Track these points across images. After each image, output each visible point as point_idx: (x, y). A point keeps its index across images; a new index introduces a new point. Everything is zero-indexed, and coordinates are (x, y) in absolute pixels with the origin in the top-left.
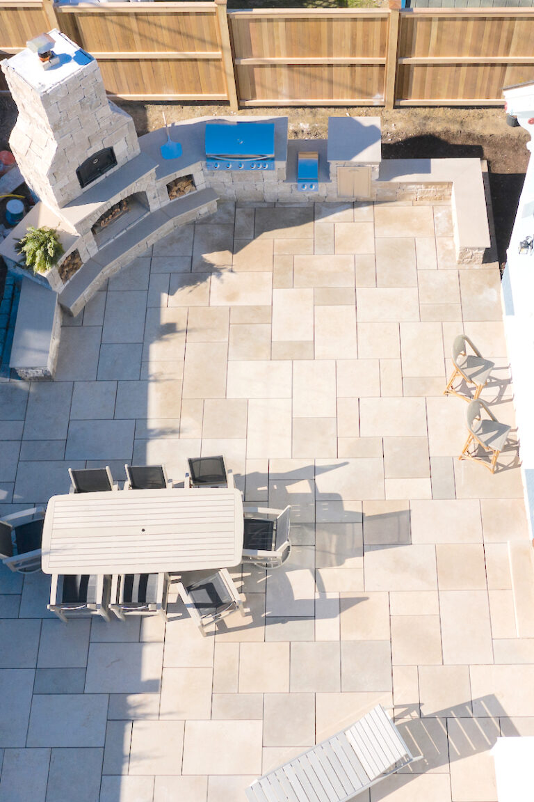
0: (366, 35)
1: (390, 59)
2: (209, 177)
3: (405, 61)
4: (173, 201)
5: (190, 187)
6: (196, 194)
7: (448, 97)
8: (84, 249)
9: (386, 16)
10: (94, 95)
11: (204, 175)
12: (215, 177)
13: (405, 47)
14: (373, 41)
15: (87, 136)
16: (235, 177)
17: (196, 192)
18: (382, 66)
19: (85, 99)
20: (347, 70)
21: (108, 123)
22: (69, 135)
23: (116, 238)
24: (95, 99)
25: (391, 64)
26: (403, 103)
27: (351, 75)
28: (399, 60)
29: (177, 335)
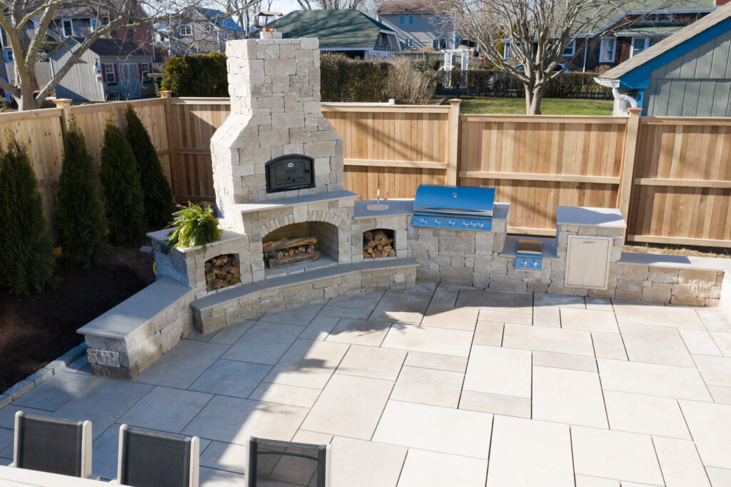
0: (600, 147)
1: (625, 179)
2: (413, 241)
3: (644, 181)
4: (366, 260)
5: (388, 248)
6: (394, 260)
7: (690, 235)
8: (248, 262)
9: (623, 122)
10: (307, 78)
11: (409, 238)
12: (419, 242)
13: (643, 165)
14: (608, 155)
15: (288, 126)
16: (443, 242)
17: (395, 258)
18: (615, 188)
19: (297, 77)
20: (575, 192)
21: (316, 125)
22: (268, 111)
23: (290, 274)
24: (307, 84)
25: (625, 183)
26: (637, 238)
27: (579, 198)
28: (636, 180)
29: (322, 370)
